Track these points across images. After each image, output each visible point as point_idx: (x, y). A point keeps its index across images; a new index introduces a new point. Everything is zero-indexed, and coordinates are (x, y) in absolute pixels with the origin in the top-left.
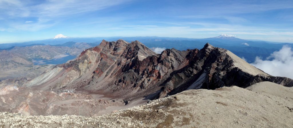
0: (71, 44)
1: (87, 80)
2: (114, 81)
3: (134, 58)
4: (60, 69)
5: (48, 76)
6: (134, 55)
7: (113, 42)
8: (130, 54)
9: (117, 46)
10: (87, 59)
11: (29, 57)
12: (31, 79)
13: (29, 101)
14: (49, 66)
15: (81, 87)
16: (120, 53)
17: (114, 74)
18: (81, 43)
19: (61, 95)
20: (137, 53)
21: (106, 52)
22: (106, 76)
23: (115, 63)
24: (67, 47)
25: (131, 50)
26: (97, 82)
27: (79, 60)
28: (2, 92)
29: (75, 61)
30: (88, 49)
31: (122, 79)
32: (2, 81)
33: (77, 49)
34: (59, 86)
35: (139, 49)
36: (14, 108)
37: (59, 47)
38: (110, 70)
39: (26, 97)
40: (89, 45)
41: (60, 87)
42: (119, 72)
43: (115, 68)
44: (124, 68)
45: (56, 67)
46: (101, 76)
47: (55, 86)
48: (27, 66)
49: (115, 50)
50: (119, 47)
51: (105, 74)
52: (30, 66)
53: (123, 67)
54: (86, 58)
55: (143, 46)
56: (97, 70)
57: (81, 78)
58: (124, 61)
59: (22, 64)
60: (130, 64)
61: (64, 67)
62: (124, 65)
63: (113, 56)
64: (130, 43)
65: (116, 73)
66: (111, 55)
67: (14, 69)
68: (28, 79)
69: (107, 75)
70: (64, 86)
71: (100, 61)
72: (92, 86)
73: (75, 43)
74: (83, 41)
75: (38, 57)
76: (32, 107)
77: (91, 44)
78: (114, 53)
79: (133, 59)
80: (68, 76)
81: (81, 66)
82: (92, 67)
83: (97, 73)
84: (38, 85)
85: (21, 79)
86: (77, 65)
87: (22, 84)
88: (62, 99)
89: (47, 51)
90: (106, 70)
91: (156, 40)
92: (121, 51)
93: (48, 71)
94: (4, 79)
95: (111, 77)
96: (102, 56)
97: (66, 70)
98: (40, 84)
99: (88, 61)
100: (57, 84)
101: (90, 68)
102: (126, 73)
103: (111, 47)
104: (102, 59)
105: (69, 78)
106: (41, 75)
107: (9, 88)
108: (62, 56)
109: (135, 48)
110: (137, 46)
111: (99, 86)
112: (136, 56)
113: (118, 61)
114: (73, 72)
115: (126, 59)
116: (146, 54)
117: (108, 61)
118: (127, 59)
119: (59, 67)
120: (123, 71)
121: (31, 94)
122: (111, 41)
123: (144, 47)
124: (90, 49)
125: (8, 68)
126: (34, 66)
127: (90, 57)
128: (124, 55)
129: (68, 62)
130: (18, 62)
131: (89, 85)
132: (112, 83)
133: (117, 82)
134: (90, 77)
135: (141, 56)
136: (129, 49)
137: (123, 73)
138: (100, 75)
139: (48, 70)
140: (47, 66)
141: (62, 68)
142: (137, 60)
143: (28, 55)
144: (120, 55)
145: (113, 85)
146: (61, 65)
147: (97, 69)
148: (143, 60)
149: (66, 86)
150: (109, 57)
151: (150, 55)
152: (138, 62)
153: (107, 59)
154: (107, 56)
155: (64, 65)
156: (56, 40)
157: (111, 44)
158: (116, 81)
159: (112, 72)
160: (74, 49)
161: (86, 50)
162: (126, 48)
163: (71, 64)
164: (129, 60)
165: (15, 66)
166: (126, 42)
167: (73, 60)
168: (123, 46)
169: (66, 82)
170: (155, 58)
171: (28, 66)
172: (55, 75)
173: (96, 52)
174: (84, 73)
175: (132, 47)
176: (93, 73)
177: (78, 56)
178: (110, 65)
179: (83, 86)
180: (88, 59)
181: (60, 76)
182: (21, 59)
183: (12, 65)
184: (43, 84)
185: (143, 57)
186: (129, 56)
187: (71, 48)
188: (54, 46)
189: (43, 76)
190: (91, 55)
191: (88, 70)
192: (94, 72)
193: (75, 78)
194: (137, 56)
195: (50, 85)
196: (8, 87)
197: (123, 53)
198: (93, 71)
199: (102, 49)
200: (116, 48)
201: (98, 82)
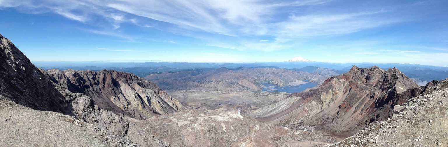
0: (312, 69)
1: (330, 116)
2: (365, 121)
3: (391, 89)
4: (296, 99)
5: (279, 107)
6: (391, 85)
7: (365, 68)
8: (385, 84)
9: (370, 74)
10: (332, 89)
11: (258, 80)
12: (256, 107)
13: (255, 136)
14: (282, 95)
15: (321, 125)
16: (374, 83)
17: (365, 109)
18: (325, 69)
19: (297, 133)
20: (395, 83)
21: (356, 80)
22: (355, 111)
23: (366, 95)
24: (306, 72)
25: (387, 79)
26: (342, 120)
27: (322, 89)
28: (224, 117)
29: (317, 90)
30: (334, 77)
31: (376, 117)
32: (222, 105)
33: (320, 75)
34: (293, 120)
35: (397, 79)
36: (234, 140)
37: (296, 72)
38: (361, 104)
39: (251, 129)
40: (335, 73)
41: (294, 122)
42: (371, 107)
43: (366, 102)
44: (377, 102)
45: (290, 96)
46: (349, 111)
47: (288, 121)
48: (253, 92)
49: (368, 78)
50: (373, 75)
51: (353, 109)
52: (258, 92)
53: (377, 100)
54: (331, 87)
55: (402, 75)
56: (344, 104)
57: (322, 113)
58: (378, 93)
59: (247, 88)
60: (386, 97)
61: (301, 96)
62: (378, 99)
63: (364, 86)
64: (387, 71)
65: (368, 109)
66: (362, 84)
67: (237, 93)
68: (252, 107)
69: (357, 111)
70: (300, 121)
71: (348, 92)
72: (336, 125)
73: (316, 68)
74: (327, 67)
75: (269, 81)
76: (257, 144)
77: (337, 71)
78: (366, 83)
79: (389, 91)
80: (306, 108)
81: (324, 97)
82: (338, 99)
83: (343, 107)
84: (264, 117)
85: (244, 106)
86: (319, 95)
87: (244, 113)
88: (299, 140)
89: (281, 76)
90: (355, 103)
91: (417, 69)
92: (374, 80)
93: (280, 101)
94: (225, 103)
95: (361, 114)
96: (352, 85)
97: (304, 101)
98: (267, 116)
99: (333, 91)
100: (291, 118)
101: (335, 100)
102: (380, 109)
103: (363, 75)
104: (351, 89)
105: (307, 111)
106: (270, 104)
107: (231, 115)
108: (299, 83)
109: (393, 77)
110: (395, 75)
111: (345, 126)
112: (393, 87)
113: (370, 93)
114: (314, 103)
115: (381, 90)
116: (406, 85)
117: (359, 92)
118: (383, 91)
119: (295, 96)
120: (376, 107)
121: (257, 127)
122: (363, 67)
123: (404, 76)
124: (337, 77)
125: (231, 91)
126: (262, 93)
127: (336, 86)
128: (378, 85)
129: (307, 90)
130: (244, 85)
131: (332, 124)
132: (361, 122)
133: (369, 121)
134: (334, 112)
135: (400, 88)
136: (385, 78)
137: (376, 109)
138: (347, 111)
139: (280, 99)
140: (278, 93)
141: (299, 97)
142: (395, 92)
143: (257, 78)
144: (374, 86)
145: (363, 125)
146: (297, 94)
147: (344, 102)
148: (403, 93)
149: (302, 121)
150: (360, 87)
151: (411, 88)
152: (396, 95)
153: (357, 89)
154: (357, 86)
155: (302, 94)
156: (292, 64)
157: (363, 71)
158: (367, 121)
159: (362, 107)
160: (315, 75)
161: (331, 77)
162: (381, 76)
163: (311, 94)
164: (385, 92)
165: (239, 89)
166: (382, 70)
167: (314, 88)
168: (377, 74)
169: (303, 117)
170: (417, 91)
171: (255, 92)
172: (288, 106)
173: (344, 81)
174: (327, 106)
175: (389, 75)
176: (338, 108)
177: (321, 83)
178: (361, 98)
179: (324, 124)
180: (334, 89)
181: (296, 108)
182: (248, 82)
183: (236, 88)
184: (271, 116)
185: (402, 88)
186: (385, 86)
187: (312, 74)
188: (290, 70)
189: (273, 107)
190: (338, 84)
191: (332, 103)
192: (340, 107)
193: (315, 112)
194: (395, 87)
195: (280, 118)
196: (231, 113)
197: (378, 83)
198: (339, 105)
199: (351, 77)
200: (369, 76)
201: (344, 120)
